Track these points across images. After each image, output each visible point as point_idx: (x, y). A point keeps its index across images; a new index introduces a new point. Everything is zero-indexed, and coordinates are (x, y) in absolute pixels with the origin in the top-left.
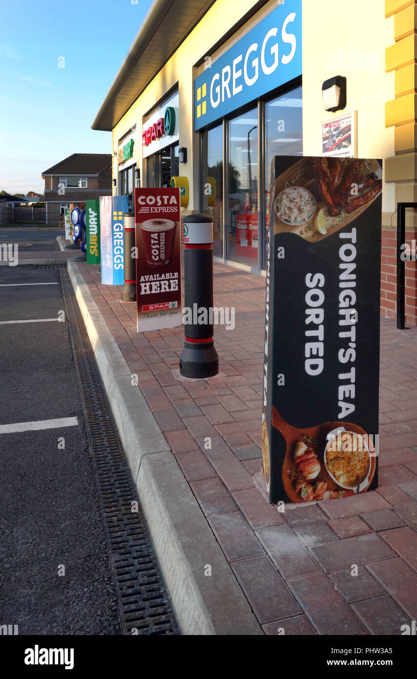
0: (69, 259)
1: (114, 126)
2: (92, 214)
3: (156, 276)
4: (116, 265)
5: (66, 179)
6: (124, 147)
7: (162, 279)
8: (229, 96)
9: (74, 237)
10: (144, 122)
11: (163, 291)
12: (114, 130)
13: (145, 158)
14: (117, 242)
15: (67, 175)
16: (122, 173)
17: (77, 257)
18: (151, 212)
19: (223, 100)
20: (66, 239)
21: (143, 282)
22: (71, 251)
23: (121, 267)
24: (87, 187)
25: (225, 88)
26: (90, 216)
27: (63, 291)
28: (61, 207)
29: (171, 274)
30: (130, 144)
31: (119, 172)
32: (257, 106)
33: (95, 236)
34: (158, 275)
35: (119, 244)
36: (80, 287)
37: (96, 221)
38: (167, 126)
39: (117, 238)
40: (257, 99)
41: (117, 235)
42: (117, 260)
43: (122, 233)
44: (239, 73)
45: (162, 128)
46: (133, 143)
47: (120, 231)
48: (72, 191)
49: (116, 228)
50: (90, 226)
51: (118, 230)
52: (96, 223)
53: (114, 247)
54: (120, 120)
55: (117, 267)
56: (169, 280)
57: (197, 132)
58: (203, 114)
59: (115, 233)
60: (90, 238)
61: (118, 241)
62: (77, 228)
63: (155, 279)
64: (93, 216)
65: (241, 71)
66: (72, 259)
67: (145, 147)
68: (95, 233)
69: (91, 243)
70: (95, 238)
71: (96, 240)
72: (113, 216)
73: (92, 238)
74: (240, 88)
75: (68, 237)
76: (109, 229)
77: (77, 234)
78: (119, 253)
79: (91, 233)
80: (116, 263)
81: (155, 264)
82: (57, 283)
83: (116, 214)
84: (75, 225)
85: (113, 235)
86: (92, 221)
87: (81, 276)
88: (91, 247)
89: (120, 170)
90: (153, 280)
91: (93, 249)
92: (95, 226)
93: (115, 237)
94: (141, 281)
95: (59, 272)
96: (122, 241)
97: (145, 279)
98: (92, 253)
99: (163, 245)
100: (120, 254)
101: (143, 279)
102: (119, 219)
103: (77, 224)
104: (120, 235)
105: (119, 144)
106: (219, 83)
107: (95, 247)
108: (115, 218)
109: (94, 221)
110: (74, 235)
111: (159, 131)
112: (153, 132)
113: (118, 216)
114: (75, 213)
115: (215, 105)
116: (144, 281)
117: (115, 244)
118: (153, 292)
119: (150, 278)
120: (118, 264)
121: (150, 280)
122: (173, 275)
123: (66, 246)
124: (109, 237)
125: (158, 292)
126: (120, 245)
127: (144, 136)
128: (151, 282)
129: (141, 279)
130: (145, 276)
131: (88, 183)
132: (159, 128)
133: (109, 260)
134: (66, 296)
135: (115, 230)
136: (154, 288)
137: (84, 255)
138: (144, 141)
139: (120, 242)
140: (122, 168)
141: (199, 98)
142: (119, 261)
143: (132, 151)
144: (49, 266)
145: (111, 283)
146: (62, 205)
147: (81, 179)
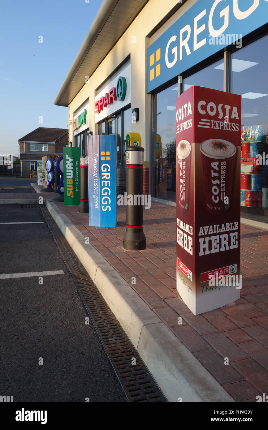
0: (47, 200)
1: (70, 102)
2: (68, 160)
3: (216, 227)
4: (103, 207)
5: (34, 145)
6: (79, 117)
7: (222, 231)
8: (188, 52)
9: (48, 182)
10: (96, 94)
11: (223, 249)
12: (70, 105)
13: (96, 123)
14: (104, 183)
15: (34, 142)
16: (76, 136)
17: (53, 198)
18: (212, 128)
19: (181, 58)
20: (39, 185)
21: (201, 237)
22: (47, 193)
23: (108, 208)
24: (47, 151)
25: (184, 47)
26: (67, 162)
27: (51, 232)
28: (31, 164)
29: (231, 224)
30: (84, 113)
31: (74, 136)
32: (223, 57)
33: (72, 180)
34: (218, 226)
35: (106, 185)
36: (70, 229)
37: (72, 166)
38: (119, 93)
39: (105, 179)
40: (223, 49)
41: (104, 175)
42: (104, 202)
43: (109, 174)
44: (203, 28)
45: (115, 95)
46: (86, 112)
47: (107, 172)
48: (38, 153)
49: (104, 169)
50: (67, 171)
51: (106, 170)
52: (72, 168)
53: (101, 188)
54: (75, 97)
55: (104, 208)
56: (228, 233)
57: (149, 93)
58: (157, 76)
59: (103, 174)
60: (67, 182)
61: (106, 182)
62: (50, 175)
63: (215, 232)
64: (69, 162)
65: (204, 26)
66: (51, 200)
67: (97, 114)
68: (71, 177)
69: (67, 186)
70: (71, 181)
71: (72, 183)
72: (100, 156)
73: (69, 182)
74: (203, 42)
75: (40, 184)
76: (96, 170)
77: (50, 180)
78: (106, 194)
79: (68, 177)
80: (104, 205)
81: (216, 208)
82: (43, 223)
83: (104, 155)
84: (48, 173)
85: (101, 176)
86: (69, 166)
87: (64, 216)
88: (68, 189)
89: (75, 135)
90: (212, 233)
91: (69, 191)
92: (71, 171)
93: (103, 178)
94: (200, 235)
95: (41, 211)
96: (109, 182)
97: (204, 232)
98: (69, 195)
99: (224, 179)
100: (108, 195)
101: (202, 232)
102: (107, 160)
103: (50, 171)
104: (108, 176)
105: (74, 116)
106: (176, 44)
107: (71, 189)
108: (103, 159)
109: (70, 166)
110: (48, 181)
111: (111, 98)
112: (106, 100)
113: (105, 156)
114: (49, 163)
115: (169, 65)
116: (203, 234)
117: (103, 186)
118: (213, 251)
119: (210, 230)
120: (105, 206)
121: (209, 233)
122: (233, 225)
123: (41, 190)
124: (96, 178)
125: (217, 251)
126: (108, 186)
127: (97, 105)
128: (210, 236)
129: (200, 232)
130: (205, 227)
131: (48, 148)
132: (112, 95)
133: (96, 202)
134: (56, 238)
135: (103, 170)
136: (214, 244)
137: (61, 196)
138: (97, 109)
139: (108, 183)
140: (76, 133)
141: (152, 63)
142: (106, 203)
143: (85, 119)
144: (32, 205)
145: (99, 225)
146: (32, 163)
147: (44, 145)
